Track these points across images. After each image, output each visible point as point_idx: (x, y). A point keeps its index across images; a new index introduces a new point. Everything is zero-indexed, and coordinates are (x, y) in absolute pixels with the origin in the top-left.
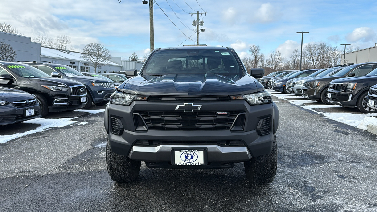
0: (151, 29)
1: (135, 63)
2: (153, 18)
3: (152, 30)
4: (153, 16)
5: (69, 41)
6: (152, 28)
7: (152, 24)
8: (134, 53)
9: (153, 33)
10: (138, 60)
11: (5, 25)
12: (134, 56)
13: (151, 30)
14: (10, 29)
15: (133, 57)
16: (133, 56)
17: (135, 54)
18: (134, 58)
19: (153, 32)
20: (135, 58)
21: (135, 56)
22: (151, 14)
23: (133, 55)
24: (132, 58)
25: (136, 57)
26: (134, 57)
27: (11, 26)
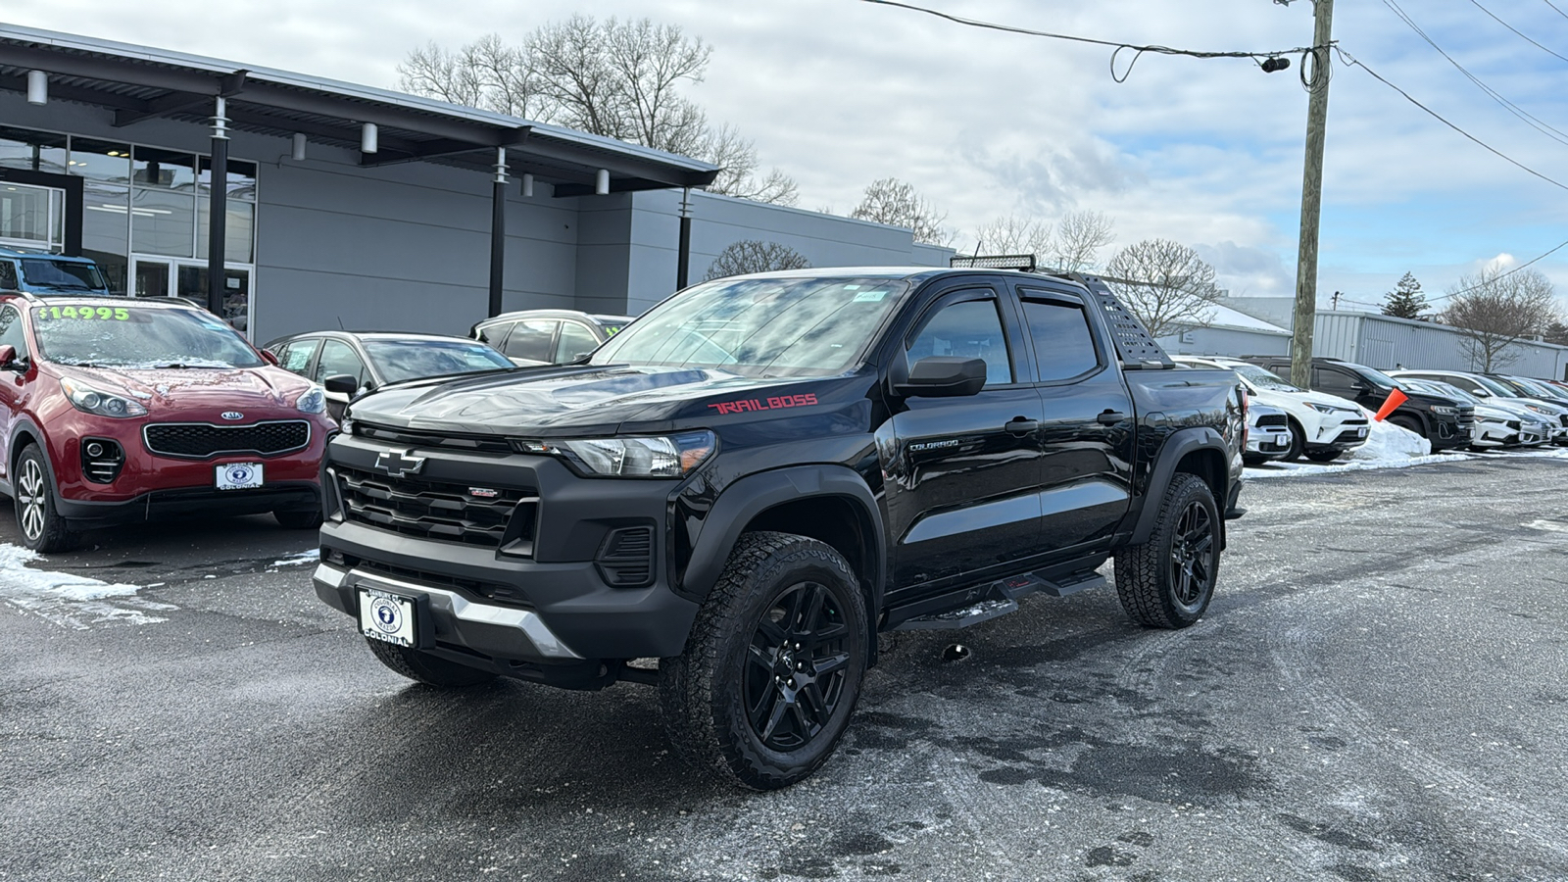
0: (1307, 175)
1: (1358, 319)
2: (1323, 125)
3: (1313, 179)
4: (1324, 116)
5: (1108, 236)
6: (1313, 171)
7: (1314, 151)
8: (1408, 275)
9: (1319, 193)
10: (1425, 307)
11: (892, 185)
12: (1406, 288)
13: (1307, 180)
14: (906, 201)
15: (1399, 293)
16: (1402, 290)
17: (1414, 280)
18: (1404, 298)
19: (1319, 186)
20: (1410, 297)
21: (1412, 290)
22: (1316, 111)
23: (1400, 285)
24: (1395, 300)
25: (1414, 295)
26: (1404, 294)
27: (912, 188)
